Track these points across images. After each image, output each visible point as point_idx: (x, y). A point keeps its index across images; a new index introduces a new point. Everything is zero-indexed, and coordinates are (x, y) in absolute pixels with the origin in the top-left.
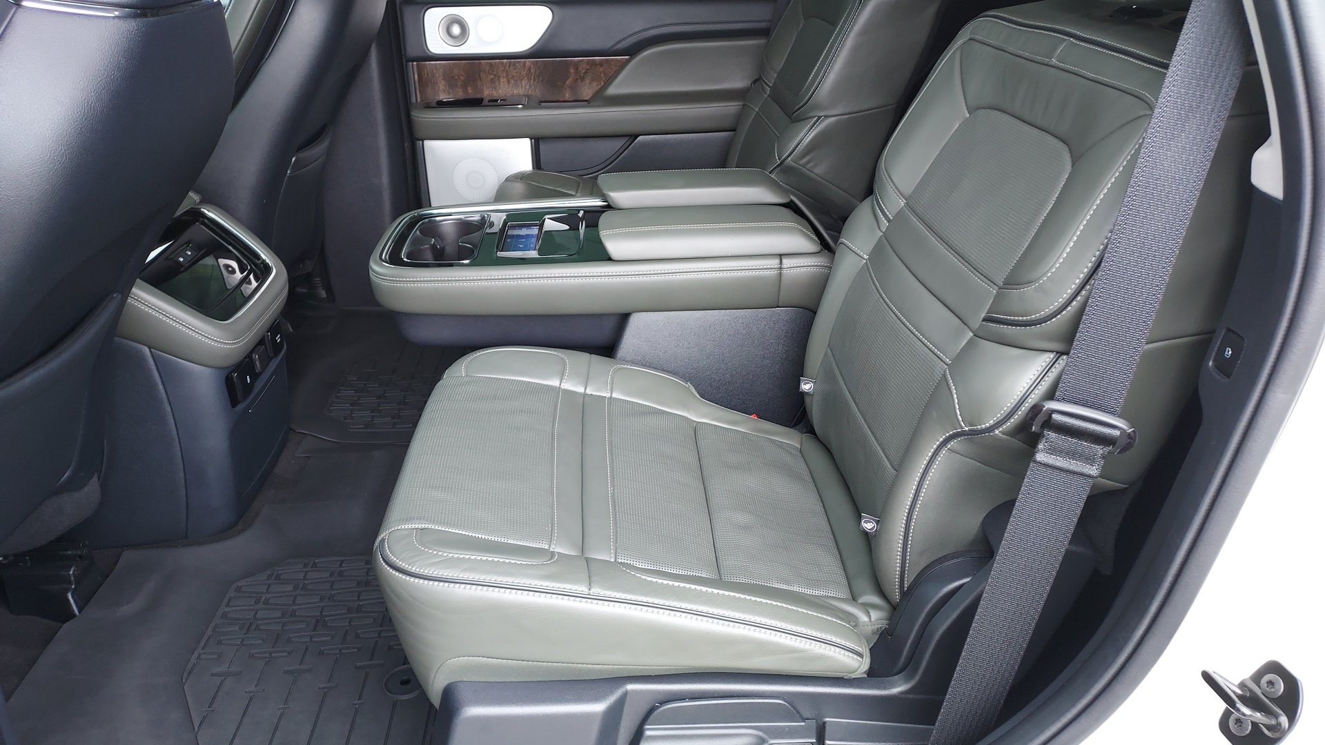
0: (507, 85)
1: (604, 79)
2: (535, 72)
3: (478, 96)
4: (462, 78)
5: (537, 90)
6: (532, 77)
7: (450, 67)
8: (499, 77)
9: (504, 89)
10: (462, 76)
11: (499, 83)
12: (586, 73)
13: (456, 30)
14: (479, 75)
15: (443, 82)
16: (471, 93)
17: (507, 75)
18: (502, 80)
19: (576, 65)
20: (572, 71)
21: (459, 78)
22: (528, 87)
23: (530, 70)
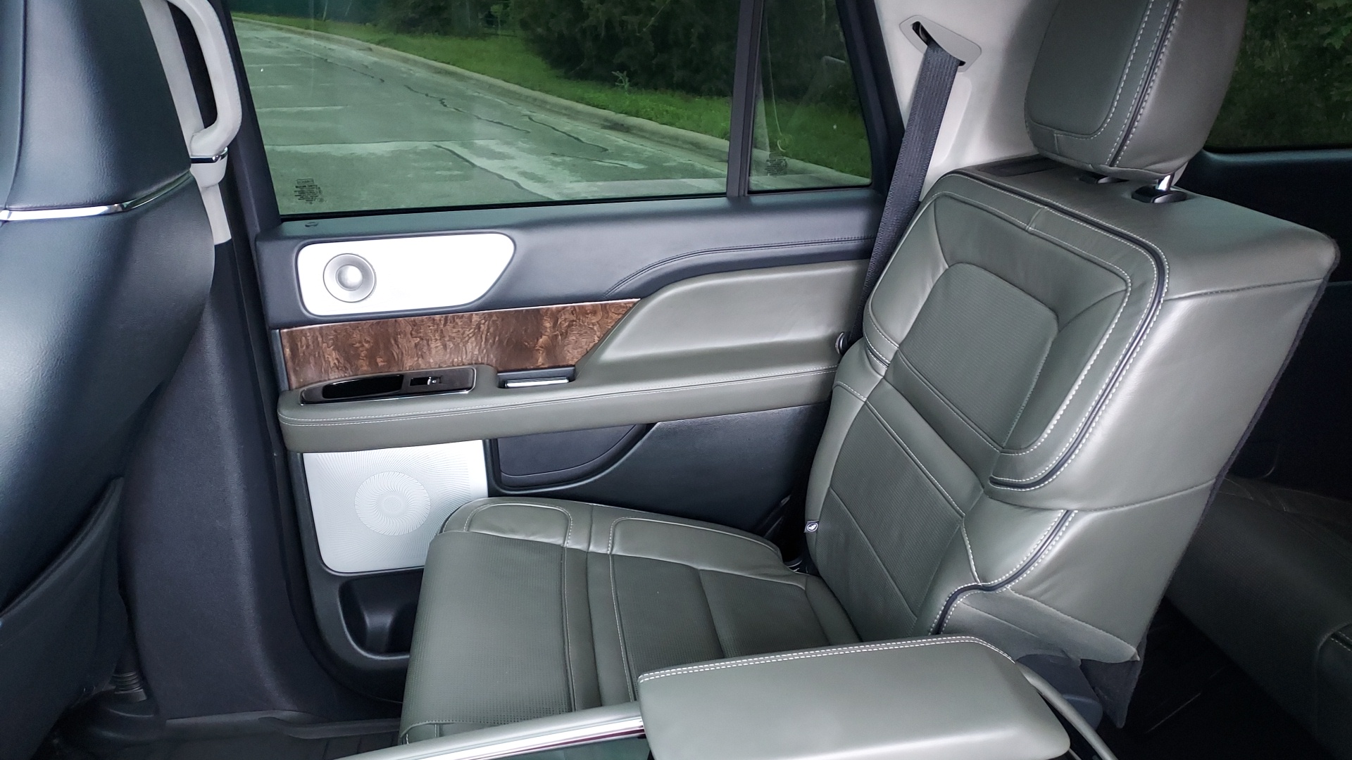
0: (442, 352)
1: (598, 334)
2: (488, 329)
3: (395, 371)
4: (366, 345)
5: (492, 356)
6: (484, 336)
7: (346, 330)
8: (428, 341)
9: (436, 358)
10: (368, 342)
11: (429, 349)
12: (569, 326)
13: (353, 275)
14: (396, 341)
15: (334, 354)
16: (382, 368)
17: (442, 337)
18: (433, 345)
19: (555, 316)
20: (548, 325)
21: (363, 346)
22: (476, 352)
23: (479, 328)
